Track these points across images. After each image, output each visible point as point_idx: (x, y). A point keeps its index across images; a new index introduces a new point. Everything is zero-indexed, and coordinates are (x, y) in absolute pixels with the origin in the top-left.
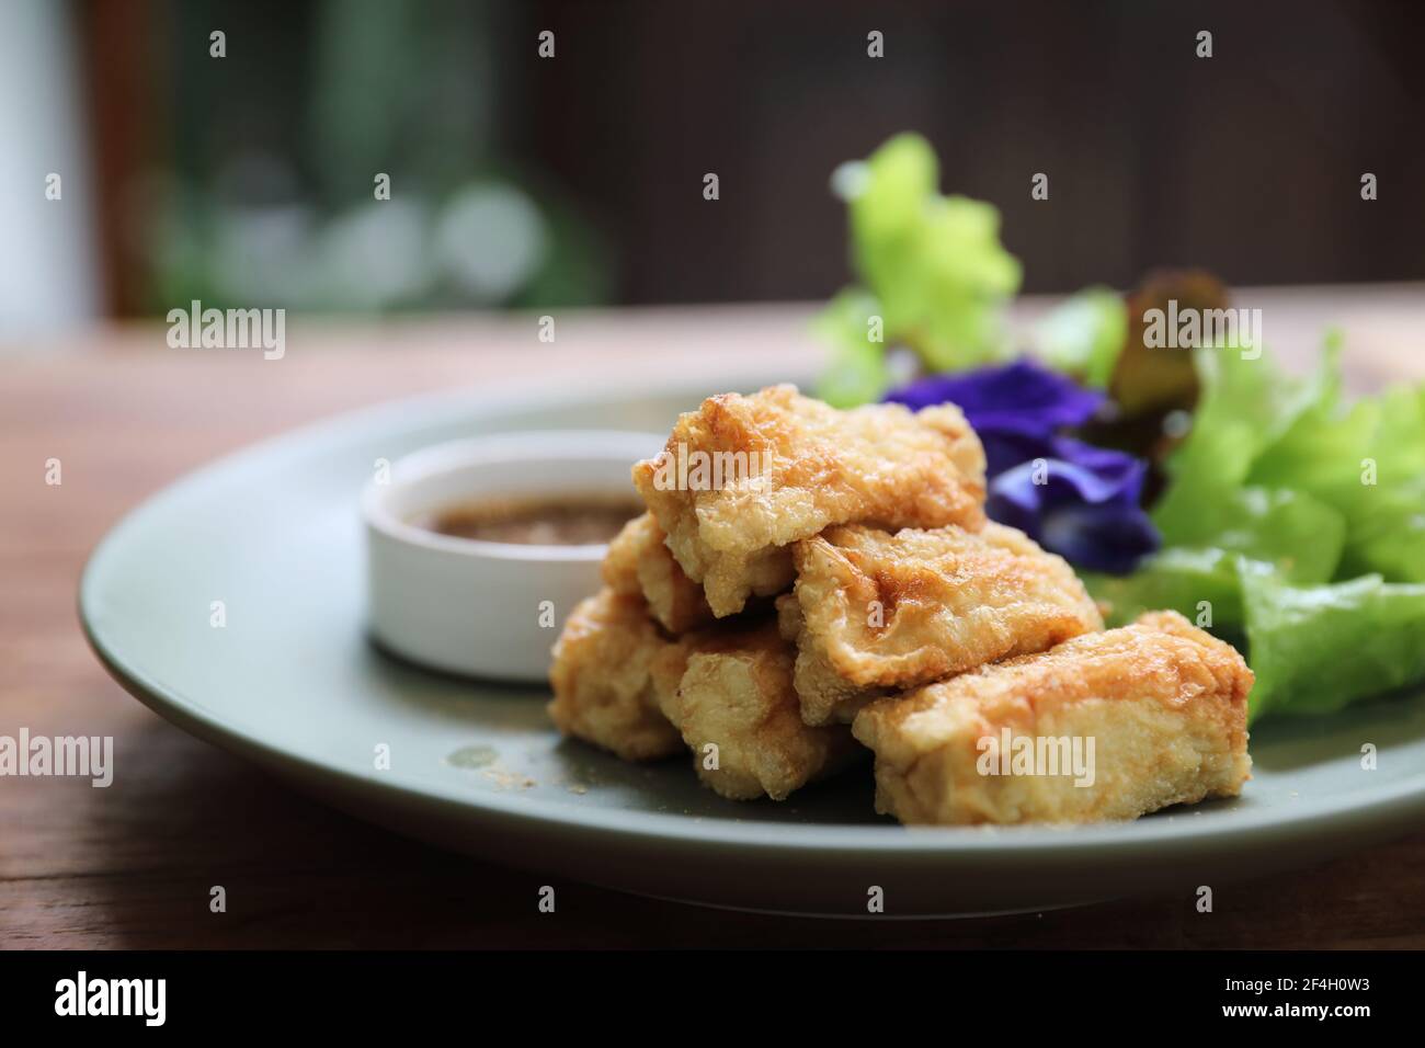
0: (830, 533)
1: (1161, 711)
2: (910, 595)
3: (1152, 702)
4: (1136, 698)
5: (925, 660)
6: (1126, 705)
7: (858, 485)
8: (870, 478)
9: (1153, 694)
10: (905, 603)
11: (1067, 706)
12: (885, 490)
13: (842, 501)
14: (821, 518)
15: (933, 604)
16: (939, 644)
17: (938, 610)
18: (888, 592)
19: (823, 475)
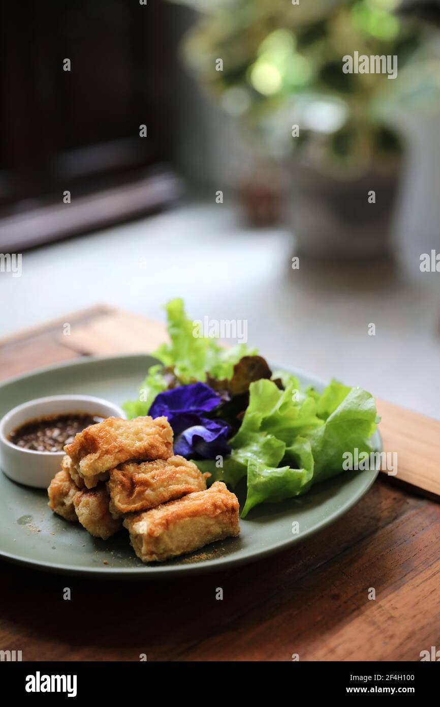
0: (120, 467)
1: (208, 519)
2: (140, 486)
3: (206, 517)
4: (200, 516)
5: (142, 505)
6: (196, 519)
7: (128, 452)
8: (132, 449)
9: (206, 514)
10: (137, 489)
11: (178, 521)
12: (137, 452)
13: (123, 457)
14: (116, 463)
15: (146, 488)
16: (146, 500)
17: (146, 490)
18: (133, 484)
19: (117, 450)
